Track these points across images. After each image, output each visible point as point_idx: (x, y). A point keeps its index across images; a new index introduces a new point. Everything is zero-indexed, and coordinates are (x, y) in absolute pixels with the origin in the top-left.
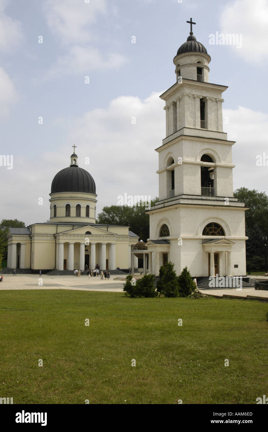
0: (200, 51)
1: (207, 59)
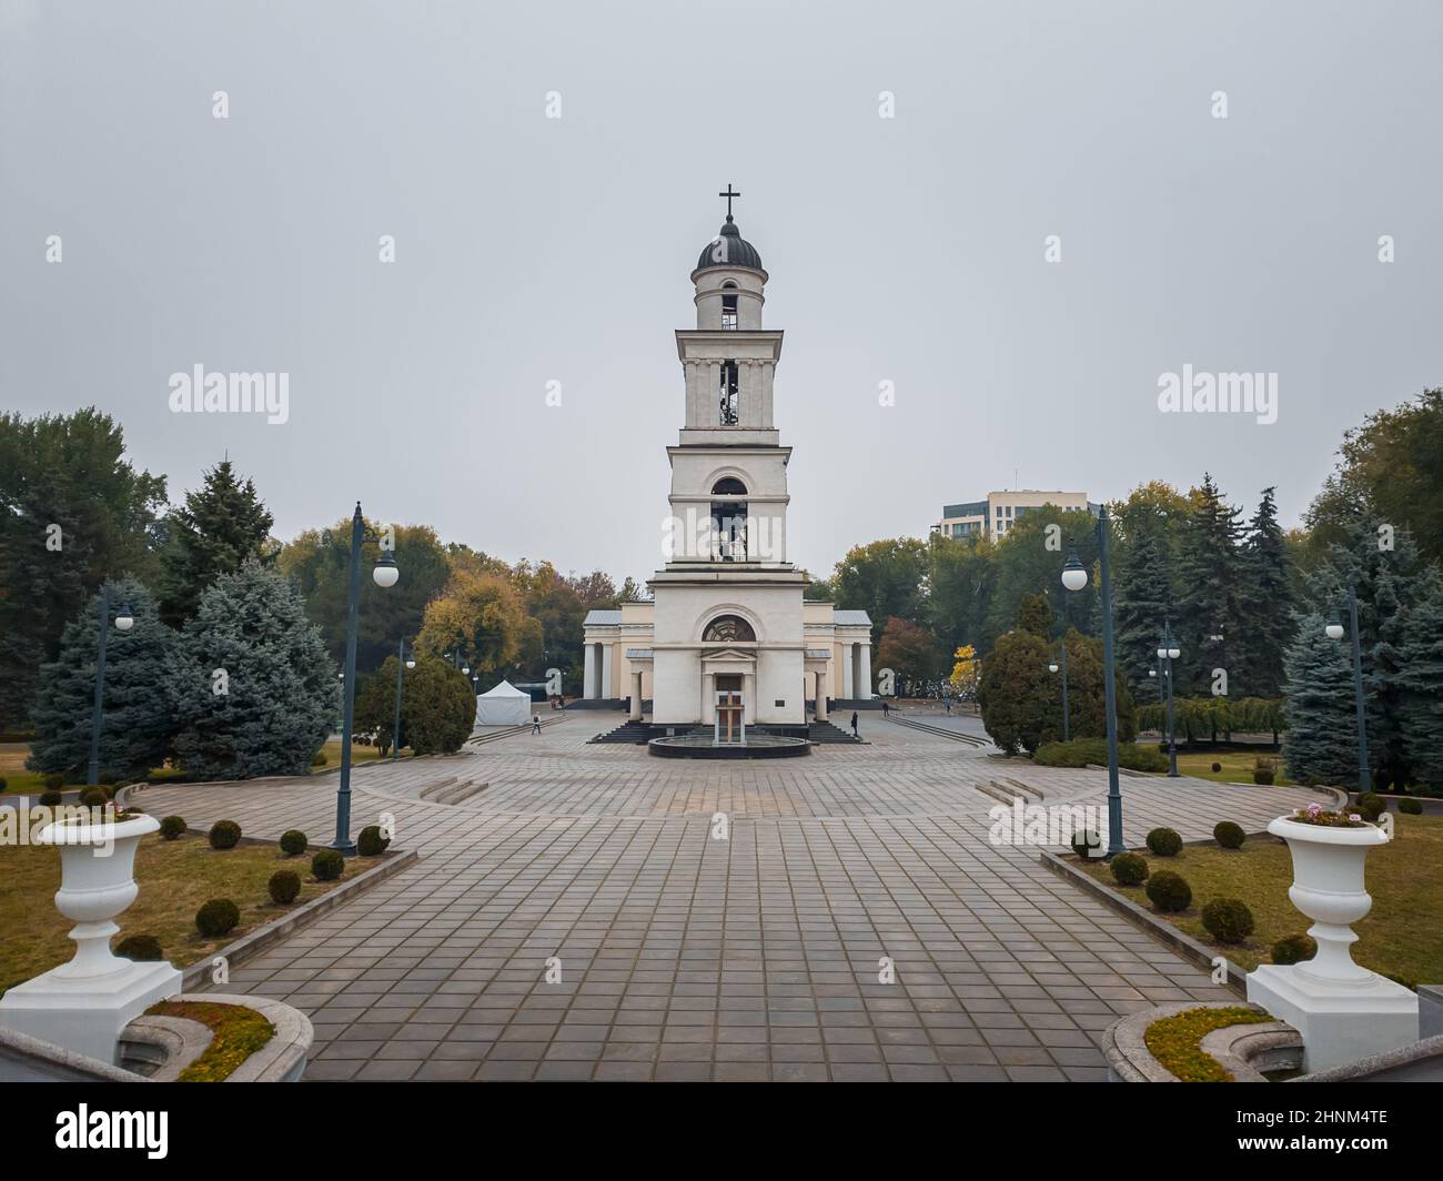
0: (744, 257)
1: (761, 278)
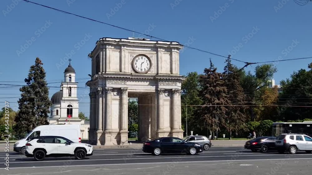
0: (72, 71)
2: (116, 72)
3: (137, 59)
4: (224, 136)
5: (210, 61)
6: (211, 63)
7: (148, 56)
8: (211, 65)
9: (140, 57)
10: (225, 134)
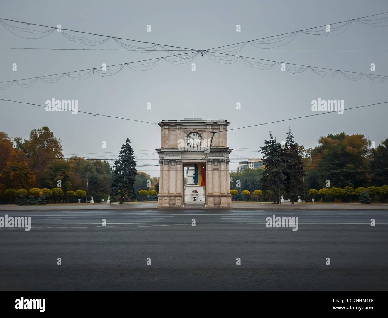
2: (172, 147)
3: (190, 135)
4: (313, 201)
5: (269, 134)
6: (271, 136)
7: (200, 133)
8: (271, 138)
9: (193, 134)
10: (313, 198)
